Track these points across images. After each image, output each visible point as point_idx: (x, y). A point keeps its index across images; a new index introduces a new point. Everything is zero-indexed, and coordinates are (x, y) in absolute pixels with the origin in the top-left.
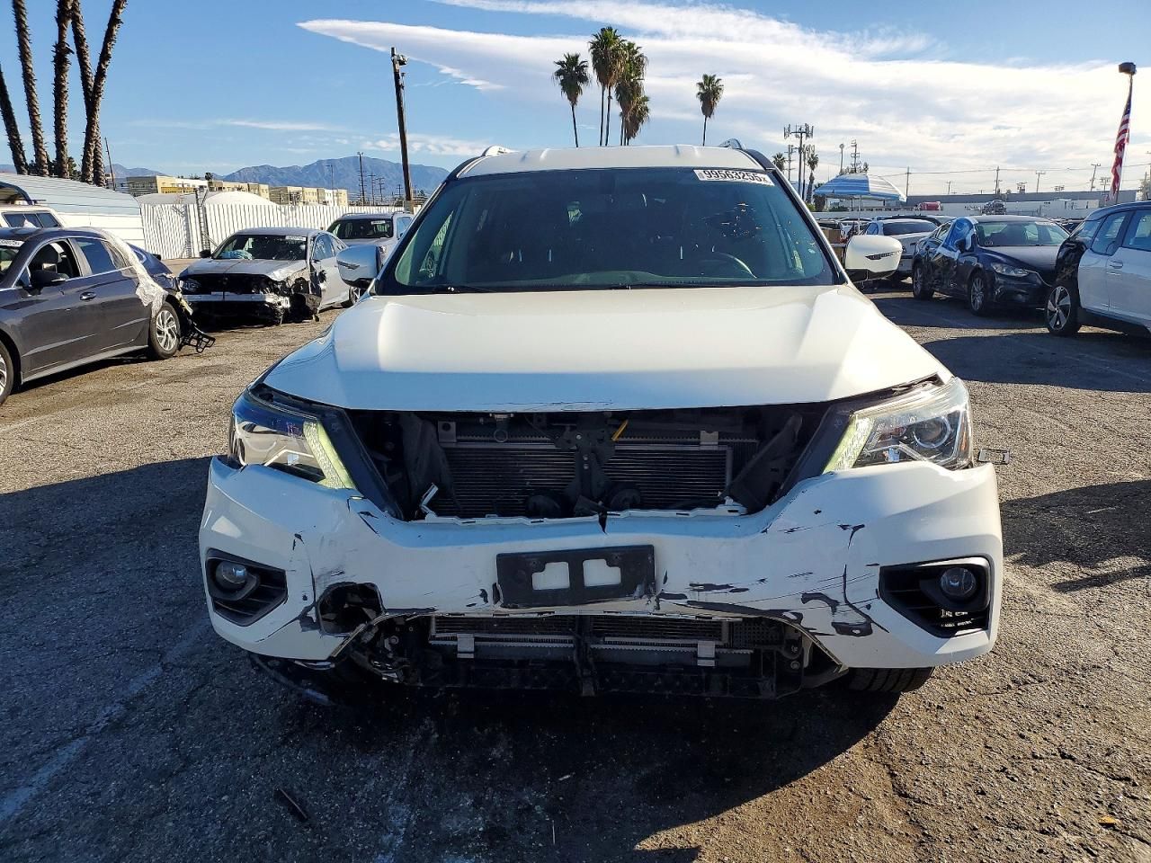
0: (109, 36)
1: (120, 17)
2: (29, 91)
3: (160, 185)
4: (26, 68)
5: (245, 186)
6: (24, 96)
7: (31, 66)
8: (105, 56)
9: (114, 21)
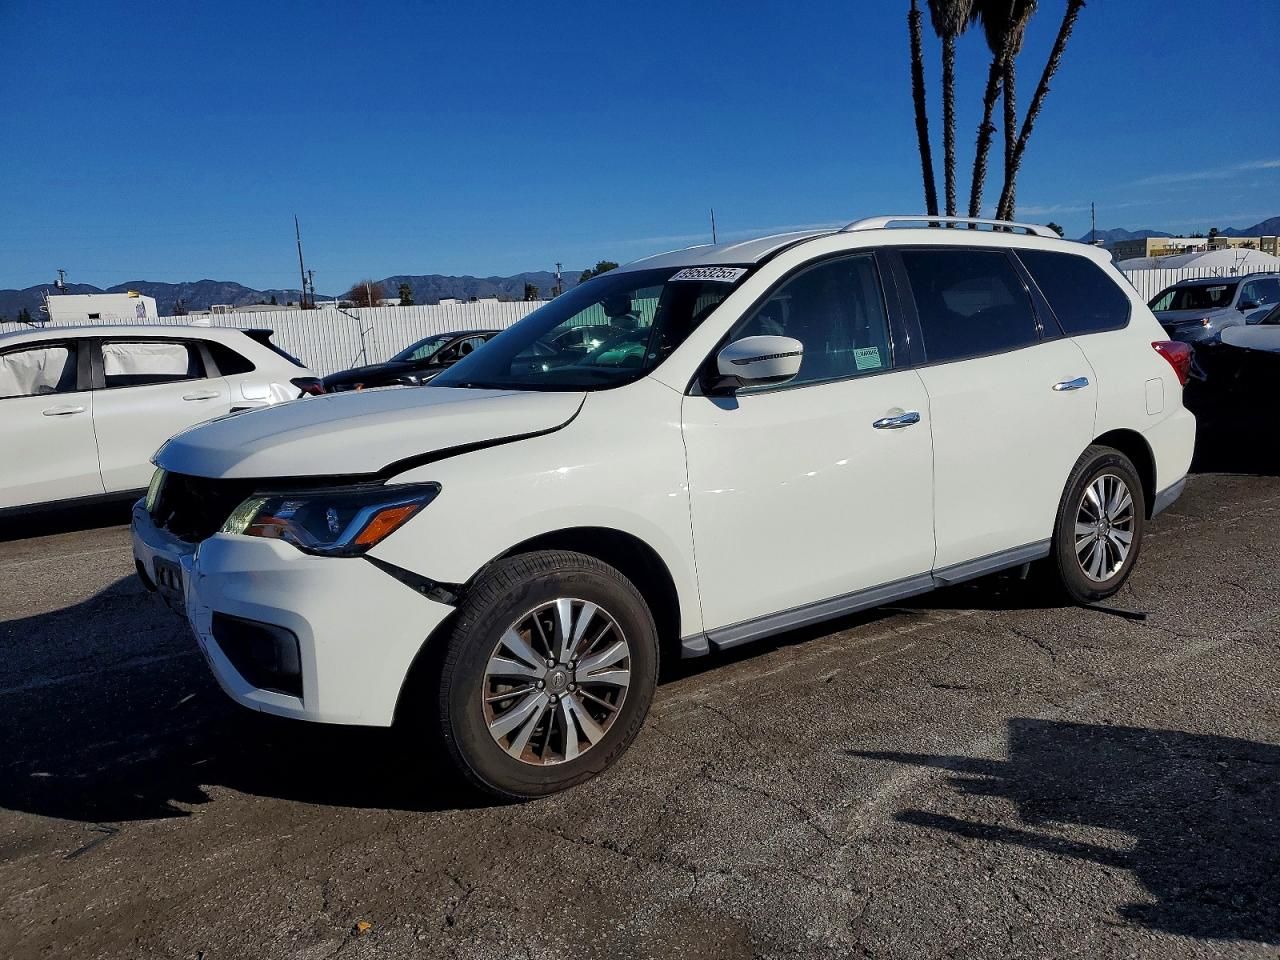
0: (1034, 107)
1: (1047, 85)
2: (949, 174)
3: (1149, 248)
4: (948, 152)
5: (1256, 240)
6: (944, 180)
7: (953, 150)
8: (1027, 128)
9: (1042, 90)
